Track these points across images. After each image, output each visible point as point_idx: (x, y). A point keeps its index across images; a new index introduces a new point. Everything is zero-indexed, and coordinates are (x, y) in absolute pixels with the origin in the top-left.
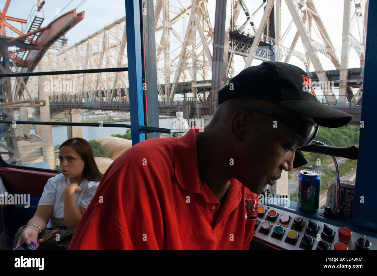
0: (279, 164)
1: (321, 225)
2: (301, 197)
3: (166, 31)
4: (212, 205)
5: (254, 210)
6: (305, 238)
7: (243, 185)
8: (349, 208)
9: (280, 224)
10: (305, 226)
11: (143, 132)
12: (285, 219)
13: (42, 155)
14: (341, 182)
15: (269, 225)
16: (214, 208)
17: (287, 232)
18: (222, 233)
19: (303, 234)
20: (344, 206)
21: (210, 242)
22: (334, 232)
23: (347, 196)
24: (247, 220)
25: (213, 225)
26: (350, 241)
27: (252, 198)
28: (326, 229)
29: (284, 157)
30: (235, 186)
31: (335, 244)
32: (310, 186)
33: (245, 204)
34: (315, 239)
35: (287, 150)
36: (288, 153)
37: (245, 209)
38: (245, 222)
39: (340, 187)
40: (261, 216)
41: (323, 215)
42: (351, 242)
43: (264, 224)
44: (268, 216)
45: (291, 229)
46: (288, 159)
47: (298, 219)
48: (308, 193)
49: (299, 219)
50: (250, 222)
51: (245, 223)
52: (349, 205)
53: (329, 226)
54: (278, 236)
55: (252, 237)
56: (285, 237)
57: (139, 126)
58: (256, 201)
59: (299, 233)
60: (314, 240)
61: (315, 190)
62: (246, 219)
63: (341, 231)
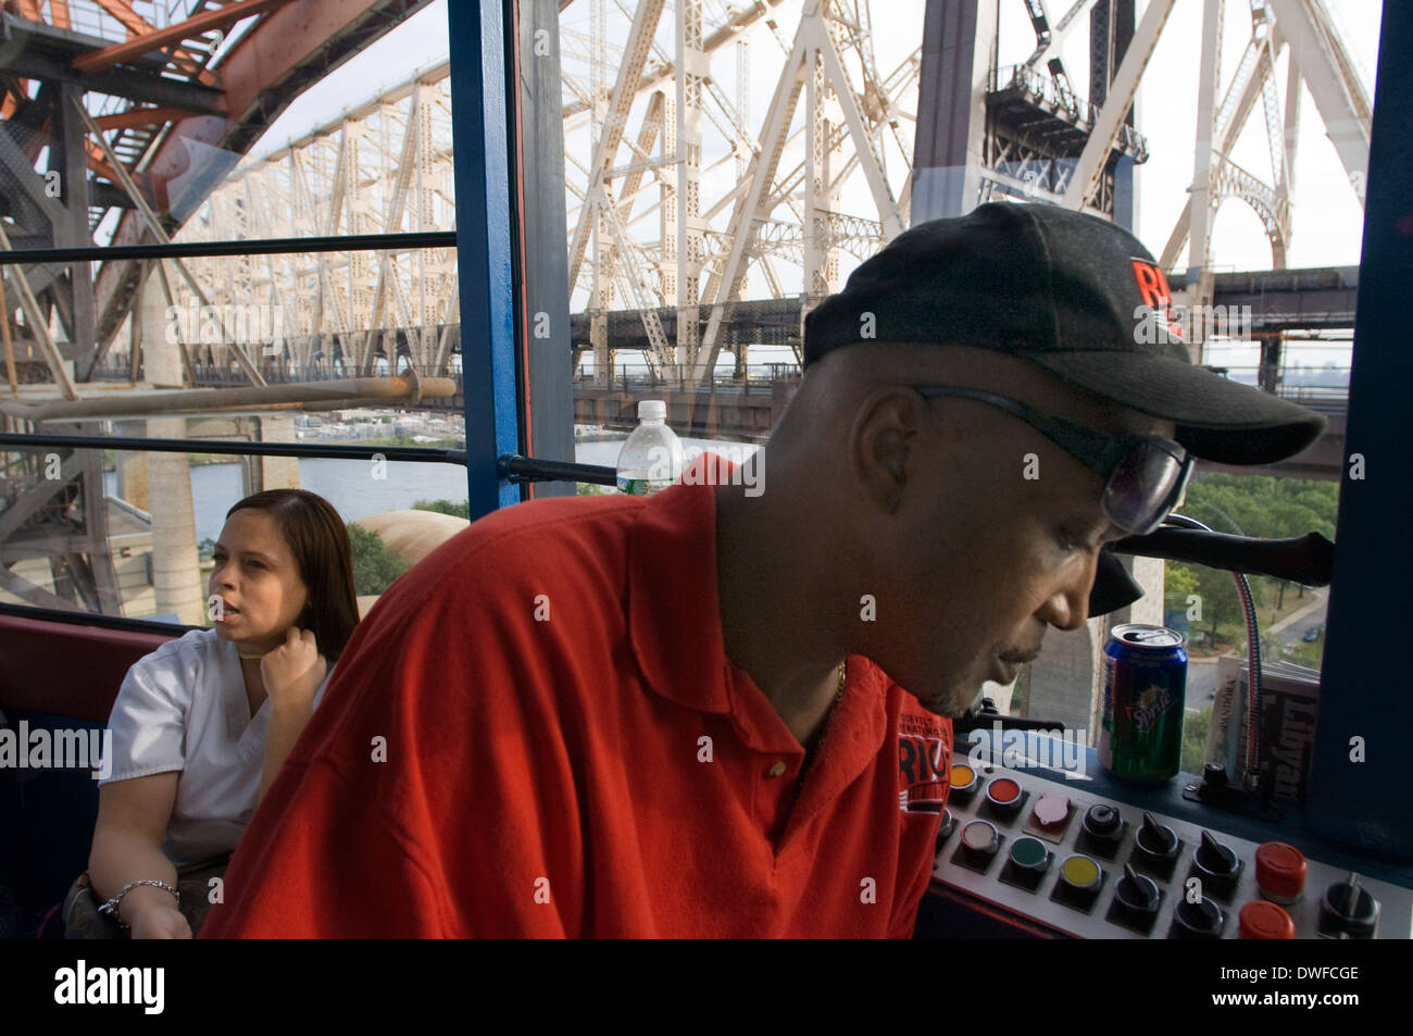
0: (1035, 604)
1: (1188, 833)
2: (1112, 728)
3: (686, 88)
4: (770, 758)
5: (934, 777)
6: (1128, 885)
7: (892, 682)
8: (1296, 771)
9: (1034, 831)
10: (1128, 838)
11: (513, 481)
12: (1051, 812)
13: (151, 582)
14: (1264, 672)
15: (990, 835)
16: (779, 769)
17: (1058, 862)
18: (811, 867)
19: (1123, 869)
20: (1275, 762)
21: (764, 902)
22: (1240, 862)
23: (1286, 723)
24: (905, 817)
25: (777, 836)
26: (1299, 896)
27: (928, 731)
28: (1209, 852)
29: (1055, 575)
30: (863, 685)
31: (1244, 908)
32: (1150, 687)
33: (900, 755)
34: (1165, 887)
35: (1067, 548)
36: (1068, 560)
37: (899, 774)
38: (899, 823)
39: (1263, 692)
40: (961, 799)
41: (1196, 798)
42: (1302, 899)
43: (974, 830)
44: (987, 800)
45: (1077, 848)
46: (1071, 582)
47: (1102, 814)
48: (1139, 714)
49: (1107, 813)
50: (918, 824)
51: (898, 826)
52: (1294, 759)
53: (1221, 839)
54: (1024, 876)
55: (928, 881)
56: (1050, 882)
57: (499, 455)
58: (941, 742)
59: (1107, 866)
60: (1162, 894)
61: (1167, 702)
62: (902, 811)
63: (1264, 860)
